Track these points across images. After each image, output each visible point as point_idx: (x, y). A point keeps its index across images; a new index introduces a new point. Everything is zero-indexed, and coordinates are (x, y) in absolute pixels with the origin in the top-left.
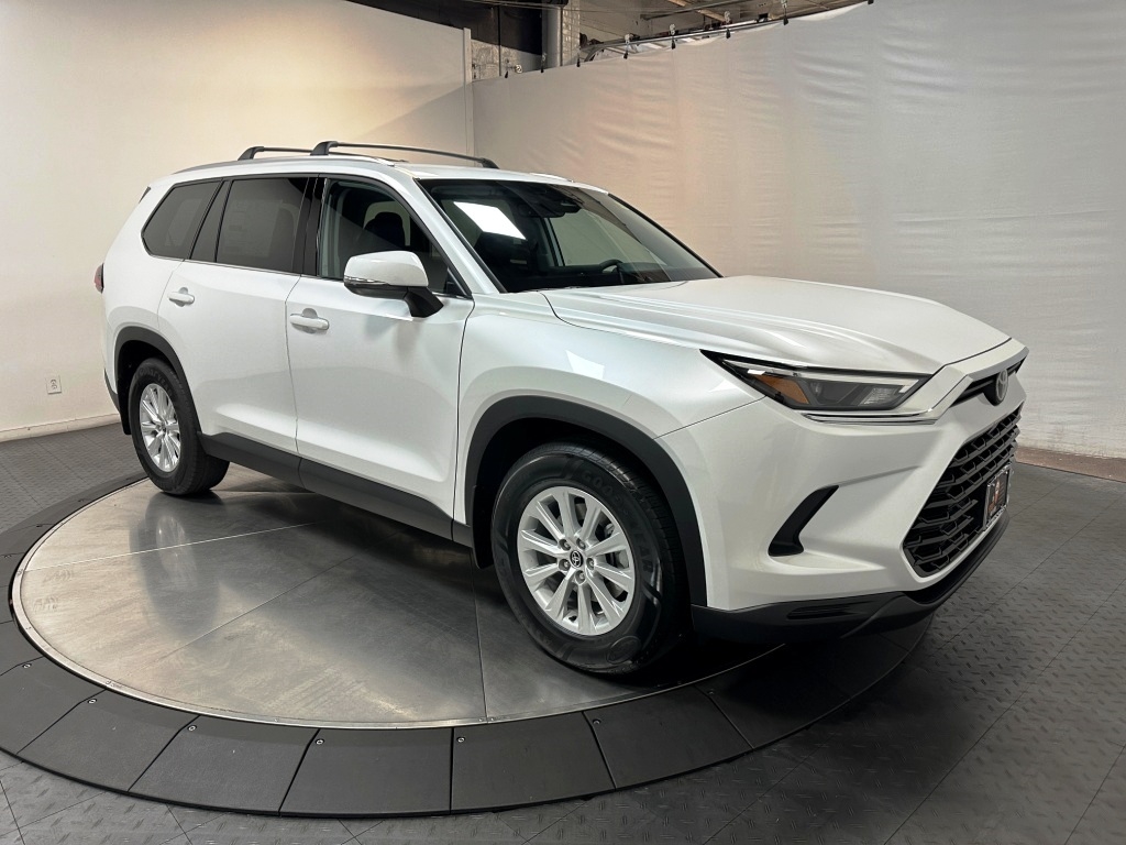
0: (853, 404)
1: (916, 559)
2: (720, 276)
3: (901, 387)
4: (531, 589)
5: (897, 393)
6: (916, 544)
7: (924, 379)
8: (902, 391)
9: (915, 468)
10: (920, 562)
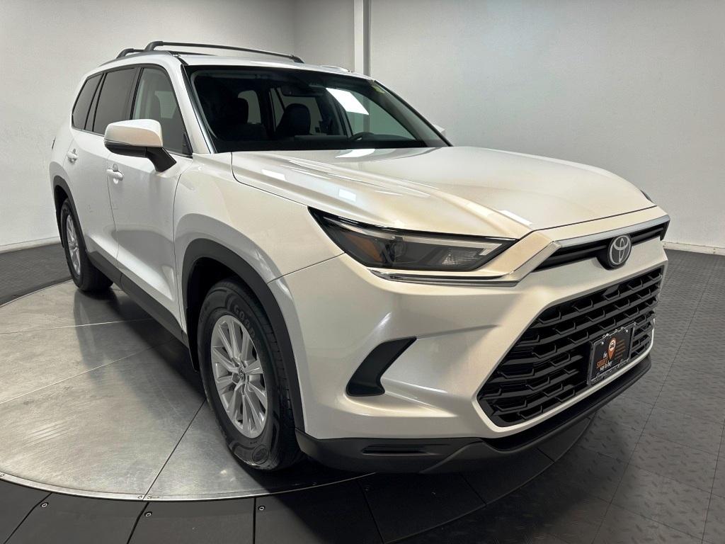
0: (430, 263)
1: (495, 410)
2: (449, 145)
3: (482, 250)
4: (220, 393)
5: (477, 255)
6: (495, 397)
7: (507, 244)
8: (484, 253)
9: (492, 327)
10: (498, 413)
